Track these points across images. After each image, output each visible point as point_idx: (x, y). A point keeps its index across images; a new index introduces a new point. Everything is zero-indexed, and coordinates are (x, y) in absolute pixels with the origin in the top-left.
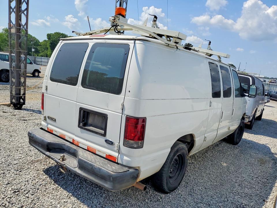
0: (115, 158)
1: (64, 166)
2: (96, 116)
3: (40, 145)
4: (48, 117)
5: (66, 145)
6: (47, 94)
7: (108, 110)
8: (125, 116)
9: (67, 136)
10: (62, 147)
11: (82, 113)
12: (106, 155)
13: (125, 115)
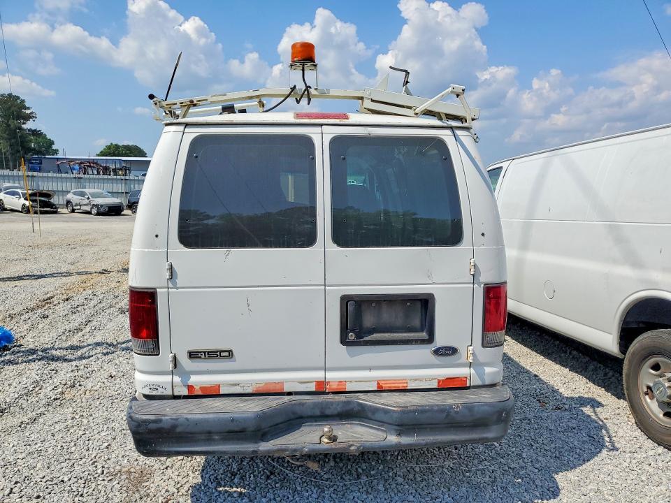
0: (463, 380)
1: (352, 448)
2: (384, 307)
3: (217, 437)
4: (192, 355)
5: (306, 403)
6: (177, 288)
7: (434, 283)
8: (482, 285)
9: (293, 381)
10: (294, 413)
11: (351, 308)
12: (439, 381)
13: (479, 284)
